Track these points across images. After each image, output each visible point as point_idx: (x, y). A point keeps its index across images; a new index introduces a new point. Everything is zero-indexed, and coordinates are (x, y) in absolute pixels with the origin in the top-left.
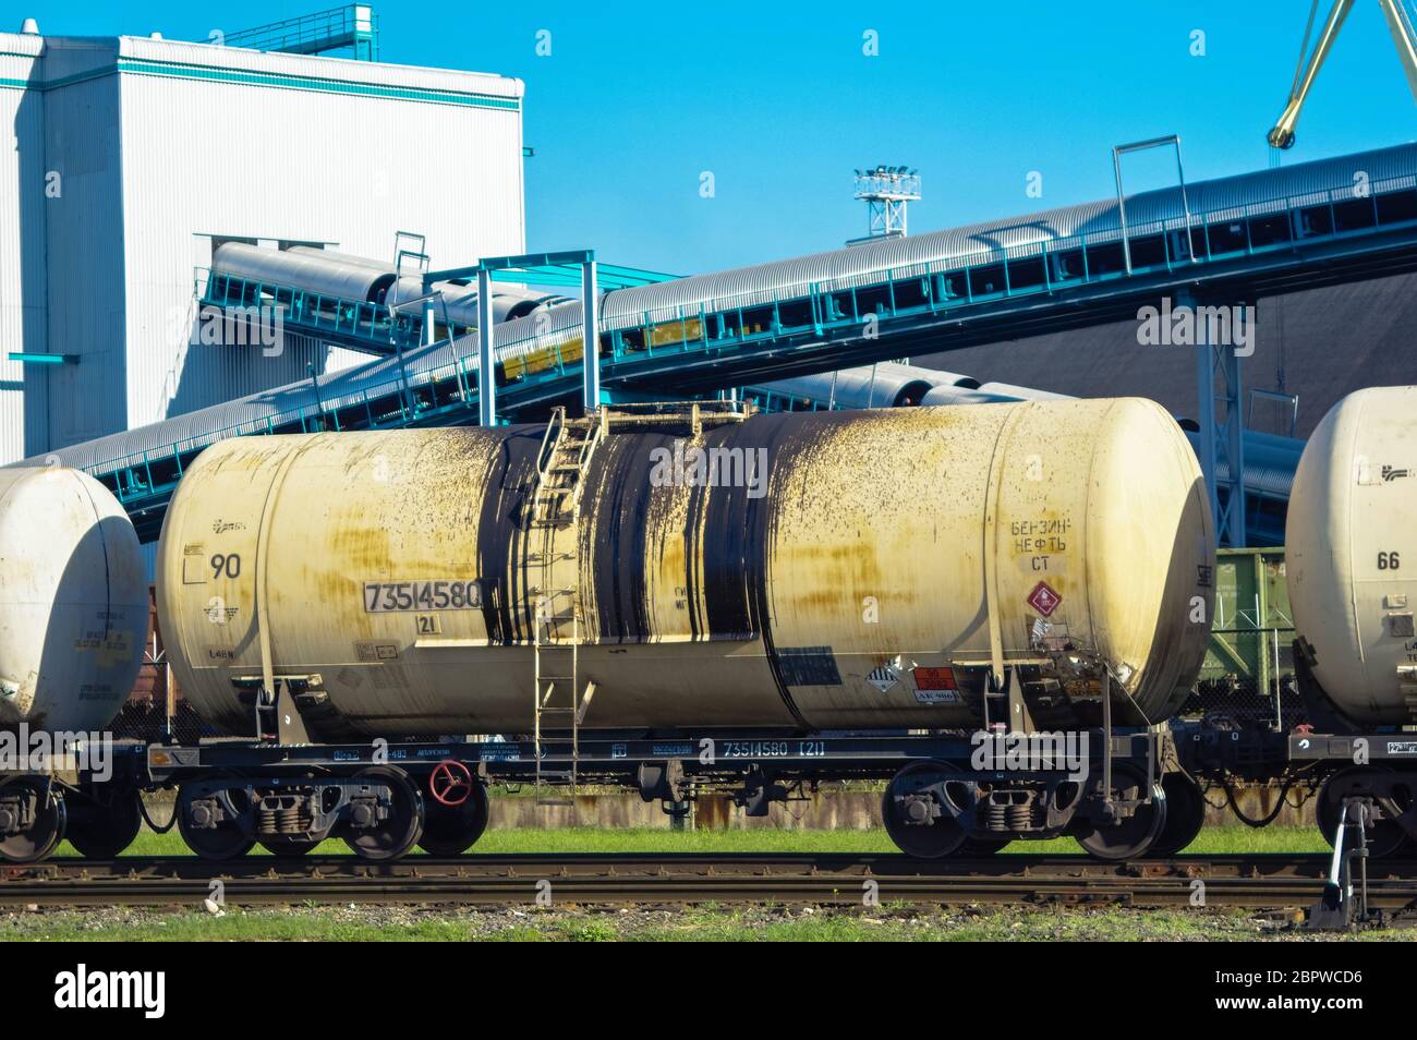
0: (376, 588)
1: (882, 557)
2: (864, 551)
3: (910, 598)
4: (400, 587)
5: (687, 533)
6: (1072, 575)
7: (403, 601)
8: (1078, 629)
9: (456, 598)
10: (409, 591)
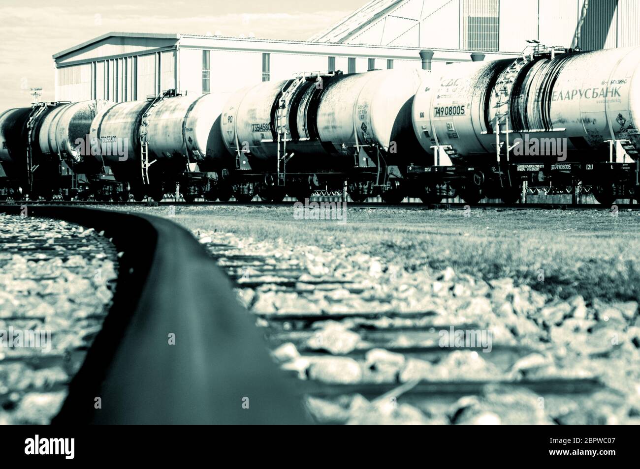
0: (253, 125)
1: (336, 116)
2: (333, 114)
3: (341, 128)
4: (257, 125)
5: (305, 109)
6: (368, 121)
7: (258, 129)
8: (372, 136)
9: (266, 129)
10: (258, 126)
